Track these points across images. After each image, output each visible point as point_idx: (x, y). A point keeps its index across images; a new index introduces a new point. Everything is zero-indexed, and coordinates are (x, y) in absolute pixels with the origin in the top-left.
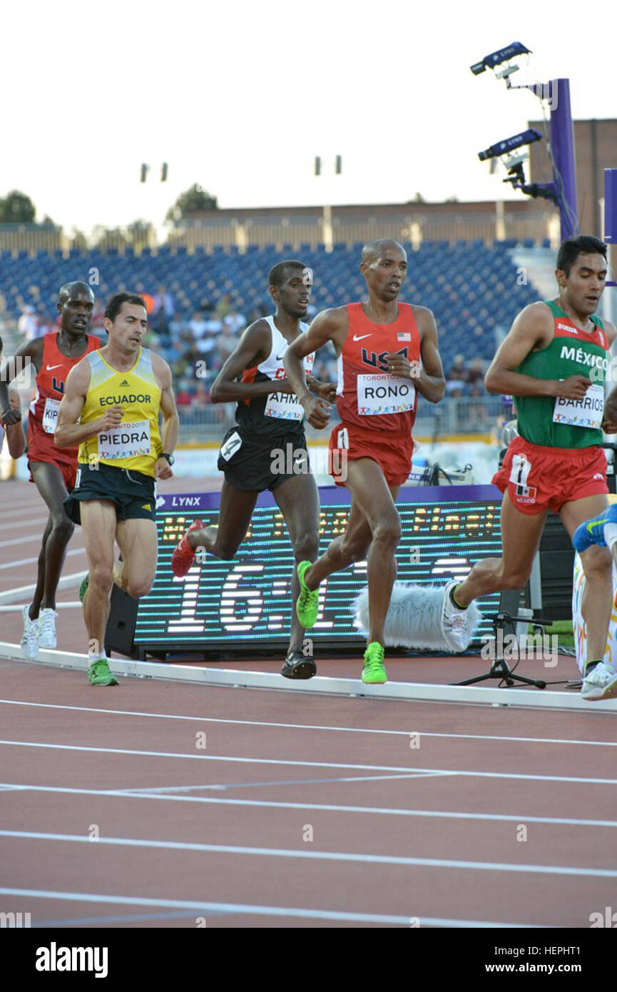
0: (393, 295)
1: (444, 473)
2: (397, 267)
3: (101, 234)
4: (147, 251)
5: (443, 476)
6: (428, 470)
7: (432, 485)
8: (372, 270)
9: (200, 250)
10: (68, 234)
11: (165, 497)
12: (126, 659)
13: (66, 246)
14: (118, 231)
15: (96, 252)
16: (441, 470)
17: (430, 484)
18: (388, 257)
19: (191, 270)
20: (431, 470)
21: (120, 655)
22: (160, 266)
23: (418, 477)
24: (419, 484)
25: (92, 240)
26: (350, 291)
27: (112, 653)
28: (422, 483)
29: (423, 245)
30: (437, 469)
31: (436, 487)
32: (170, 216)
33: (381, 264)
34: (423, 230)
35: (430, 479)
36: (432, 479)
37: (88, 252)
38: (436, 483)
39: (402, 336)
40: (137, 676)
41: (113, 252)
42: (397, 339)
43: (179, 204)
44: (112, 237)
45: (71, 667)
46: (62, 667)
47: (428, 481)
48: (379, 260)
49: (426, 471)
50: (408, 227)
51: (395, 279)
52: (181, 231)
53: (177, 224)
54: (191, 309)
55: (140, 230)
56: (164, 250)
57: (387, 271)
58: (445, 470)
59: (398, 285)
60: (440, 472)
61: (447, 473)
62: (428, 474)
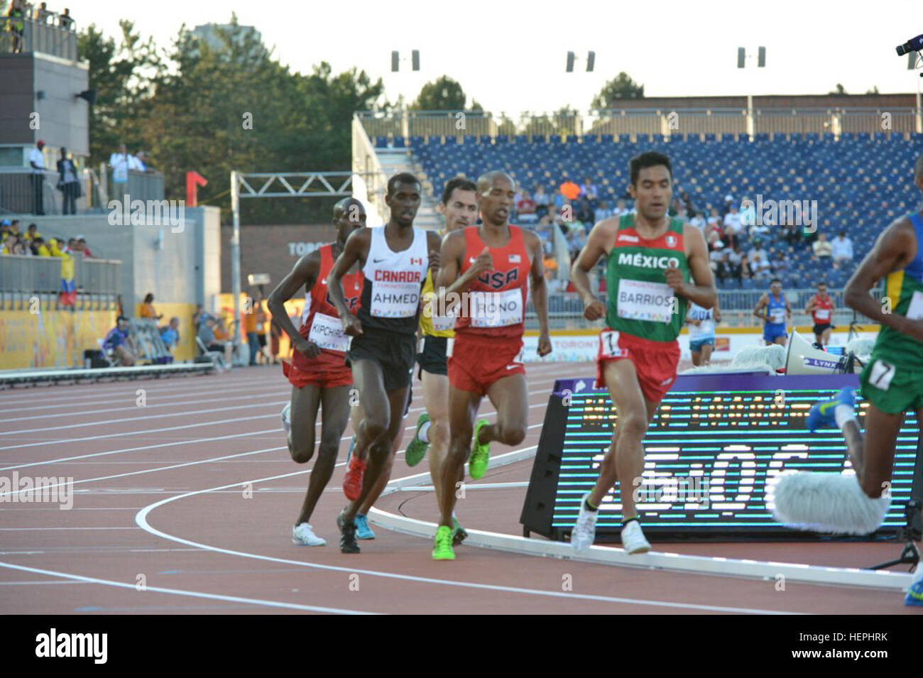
0: (503, 220)
1: (859, 361)
2: (505, 196)
3: (528, 121)
4: (573, 139)
5: (859, 364)
6: (843, 358)
7: (847, 372)
8: (484, 198)
9: (625, 139)
10: (497, 121)
11: (586, 381)
12: (547, 540)
13: (493, 133)
14: (545, 117)
15: (523, 139)
16: (856, 358)
17: (845, 373)
18: (498, 187)
19: (615, 158)
20: (847, 358)
21: (540, 536)
22: (585, 153)
23: (834, 365)
24: (834, 372)
25: (520, 127)
26: (772, 181)
27: (531, 533)
28: (838, 370)
29: (842, 136)
30: (852, 357)
31: (852, 375)
32: (597, 104)
33: (492, 193)
34: (842, 122)
35: (845, 367)
36: (847, 367)
37: (517, 138)
38: (851, 371)
39: (512, 257)
40: (555, 557)
41: (540, 139)
42: (508, 260)
43: (605, 93)
44: (539, 124)
45: (490, 546)
46: (482, 546)
47: (843, 369)
48: (491, 189)
49: (842, 359)
50: (829, 119)
51: (503, 206)
52: (607, 119)
53: (602, 114)
54: (615, 197)
55: (567, 118)
56: (590, 138)
57: (497, 199)
58: (861, 358)
59: (505, 211)
60: (856, 360)
61: (862, 361)
62: (844, 362)
